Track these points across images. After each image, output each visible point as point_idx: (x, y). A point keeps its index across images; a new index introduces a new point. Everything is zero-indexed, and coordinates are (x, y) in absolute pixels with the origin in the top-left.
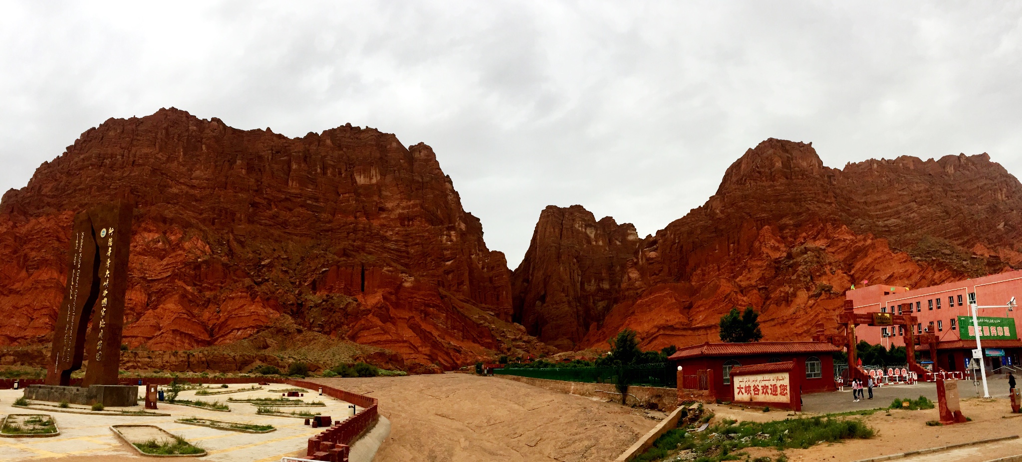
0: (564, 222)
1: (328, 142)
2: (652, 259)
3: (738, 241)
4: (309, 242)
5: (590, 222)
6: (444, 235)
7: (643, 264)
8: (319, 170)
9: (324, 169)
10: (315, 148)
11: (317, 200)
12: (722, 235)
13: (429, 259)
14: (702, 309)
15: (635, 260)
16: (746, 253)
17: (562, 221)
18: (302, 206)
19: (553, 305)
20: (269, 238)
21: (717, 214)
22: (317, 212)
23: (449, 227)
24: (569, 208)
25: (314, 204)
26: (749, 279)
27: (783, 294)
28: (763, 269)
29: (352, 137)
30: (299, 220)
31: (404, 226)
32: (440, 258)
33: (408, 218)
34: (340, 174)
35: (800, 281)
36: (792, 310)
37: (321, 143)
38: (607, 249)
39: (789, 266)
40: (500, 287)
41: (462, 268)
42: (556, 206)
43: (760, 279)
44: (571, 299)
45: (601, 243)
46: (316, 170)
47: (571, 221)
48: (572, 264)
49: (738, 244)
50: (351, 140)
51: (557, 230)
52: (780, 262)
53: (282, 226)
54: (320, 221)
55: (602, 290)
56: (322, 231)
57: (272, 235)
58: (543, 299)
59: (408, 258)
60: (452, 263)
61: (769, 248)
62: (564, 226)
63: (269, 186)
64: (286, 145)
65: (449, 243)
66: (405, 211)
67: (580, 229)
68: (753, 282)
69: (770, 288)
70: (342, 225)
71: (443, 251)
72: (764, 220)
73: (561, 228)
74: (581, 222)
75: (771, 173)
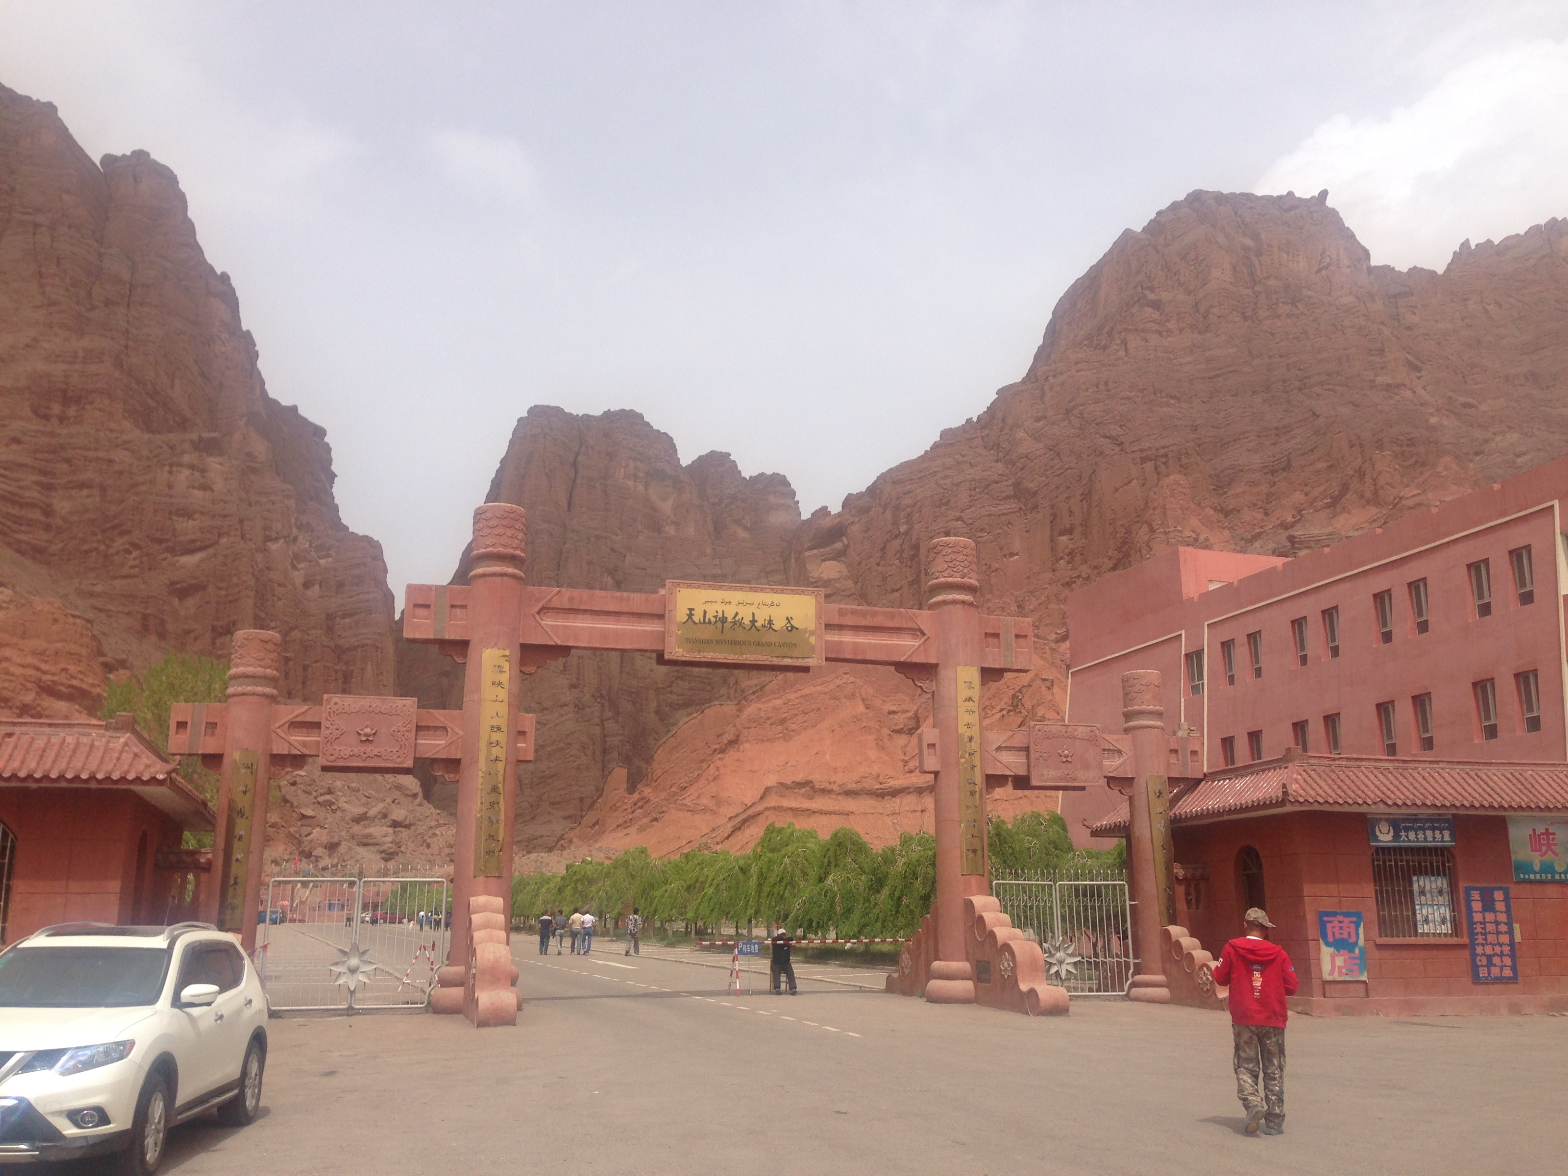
0: (580, 458)
2: (828, 583)
3: (1085, 525)
5: (662, 466)
6: (180, 465)
12: (1034, 507)
13: (120, 543)
17: (577, 455)
21: (1020, 443)
23: (201, 439)
24: (598, 419)
31: (47, 417)
32: (160, 541)
33: (64, 392)
40: (356, 648)
41: (235, 580)
42: (560, 410)
47: (606, 460)
49: (1084, 535)
51: (557, 483)
59: (48, 528)
60: (202, 560)
62: (581, 473)
65: (198, 493)
66: (58, 369)
67: (630, 483)
71: (175, 518)
72: (1166, 455)
73: (573, 476)
74: (632, 464)
75: (1196, 304)
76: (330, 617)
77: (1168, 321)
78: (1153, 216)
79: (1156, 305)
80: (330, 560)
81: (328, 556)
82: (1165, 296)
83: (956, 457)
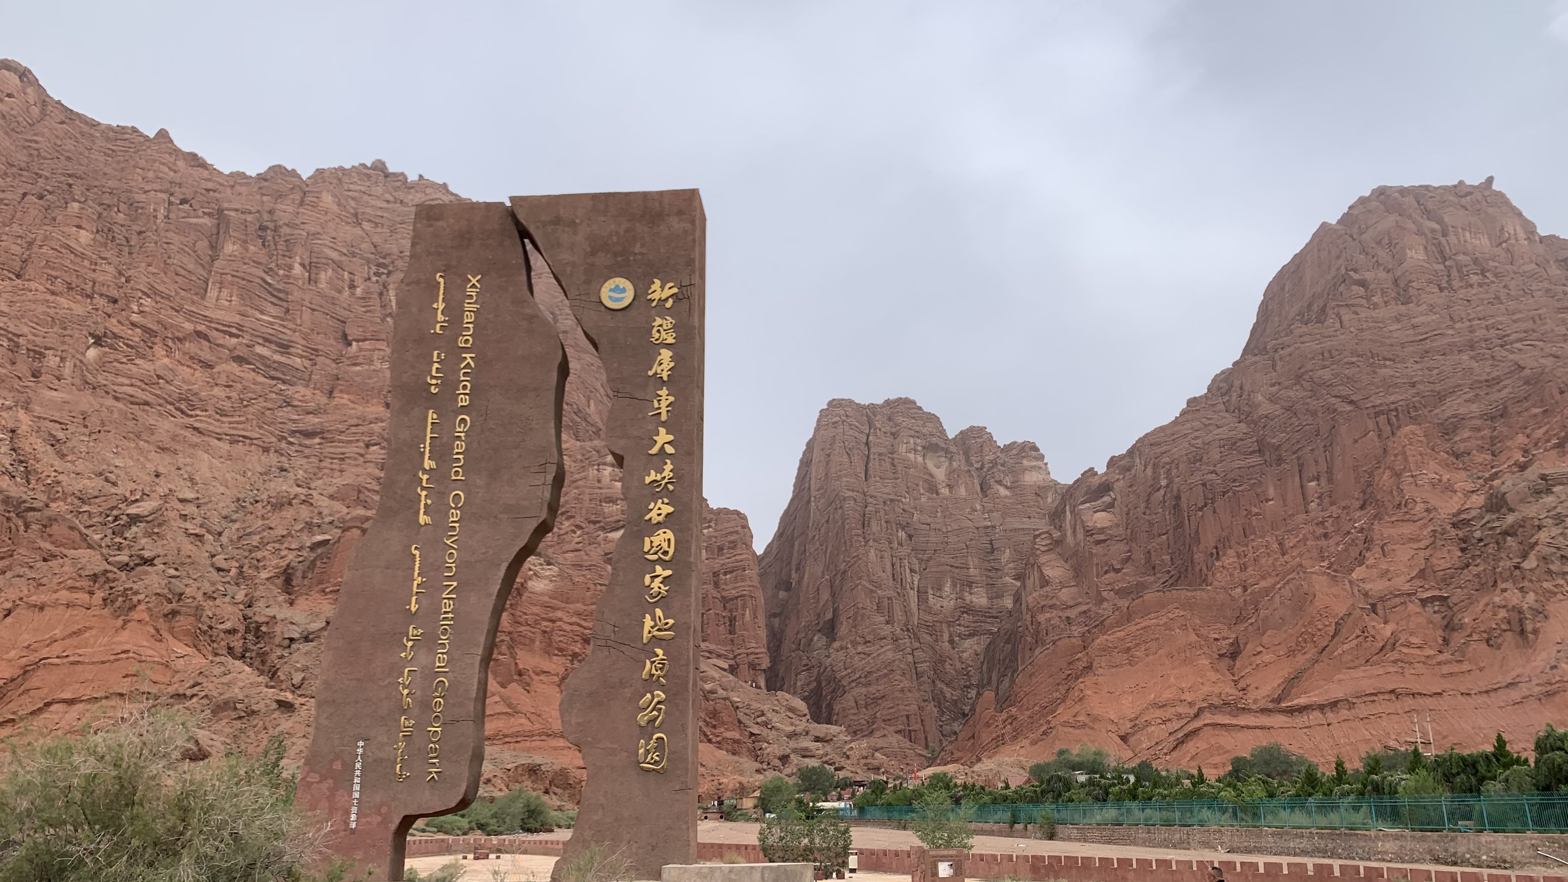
0: (871, 438)
1: (327, 199)
2: (1102, 530)
3: (1330, 472)
4: (257, 461)
5: (934, 440)
6: (604, 464)
7: (1077, 544)
8: (297, 269)
9: (311, 267)
10: (290, 209)
11: (285, 348)
12: (1280, 461)
14: (1267, 657)
15: (1056, 534)
16: (1357, 504)
17: (868, 436)
18: (239, 360)
19: (855, 644)
20: (138, 436)
21: (1258, 405)
22: (284, 382)
24: (881, 407)
25: (277, 357)
26: (1384, 574)
27: (1502, 613)
28: (1422, 544)
29: (387, 196)
30: (229, 398)
32: (595, 522)
34: (352, 286)
35: (1550, 572)
36: (1541, 659)
37: (308, 199)
38: (978, 507)
39: (1506, 533)
42: (851, 402)
43: (1422, 574)
44: (898, 631)
45: (962, 492)
46: (290, 267)
47: (891, 439)
48: (895, 545)
49: (1330, 481)
50: (384, 205)
51: (855, 459)
52: (1467, 522)
53: (177, 409)
54: (289, 404)
55: (968, 609)
56: (293, 433)
57: (151, 430)
58: (830, 629)
61: (1427, 487)
62: (872, 450)
63: (152, 292)
64: (210, 185)
67: (911, 456)
68: (1401, 583)
69: (1454, 599)
70: (354, 421)
71: (604, 504)
72: (1396, 410)
73: (867, 453)
74: (912, 440)
75: (1396, 280)
76: (716, 574)
77: (1373, 296)
78: (1346, 210)
79: (1362, 283)
80: (711, 530)
81: (710, 527)
82: (1369, 276)
83: (1203, 420)
